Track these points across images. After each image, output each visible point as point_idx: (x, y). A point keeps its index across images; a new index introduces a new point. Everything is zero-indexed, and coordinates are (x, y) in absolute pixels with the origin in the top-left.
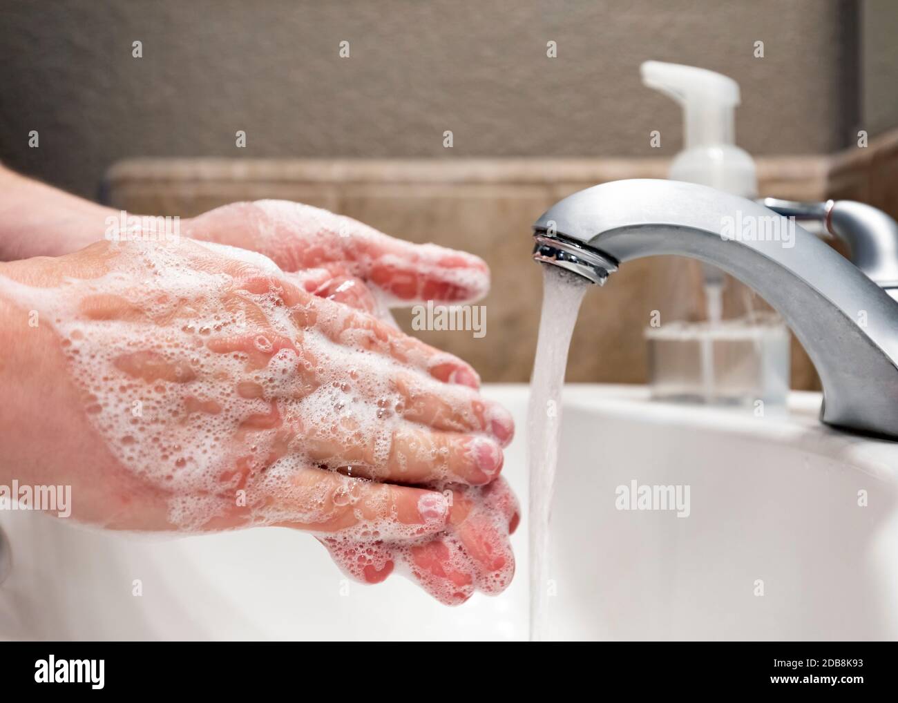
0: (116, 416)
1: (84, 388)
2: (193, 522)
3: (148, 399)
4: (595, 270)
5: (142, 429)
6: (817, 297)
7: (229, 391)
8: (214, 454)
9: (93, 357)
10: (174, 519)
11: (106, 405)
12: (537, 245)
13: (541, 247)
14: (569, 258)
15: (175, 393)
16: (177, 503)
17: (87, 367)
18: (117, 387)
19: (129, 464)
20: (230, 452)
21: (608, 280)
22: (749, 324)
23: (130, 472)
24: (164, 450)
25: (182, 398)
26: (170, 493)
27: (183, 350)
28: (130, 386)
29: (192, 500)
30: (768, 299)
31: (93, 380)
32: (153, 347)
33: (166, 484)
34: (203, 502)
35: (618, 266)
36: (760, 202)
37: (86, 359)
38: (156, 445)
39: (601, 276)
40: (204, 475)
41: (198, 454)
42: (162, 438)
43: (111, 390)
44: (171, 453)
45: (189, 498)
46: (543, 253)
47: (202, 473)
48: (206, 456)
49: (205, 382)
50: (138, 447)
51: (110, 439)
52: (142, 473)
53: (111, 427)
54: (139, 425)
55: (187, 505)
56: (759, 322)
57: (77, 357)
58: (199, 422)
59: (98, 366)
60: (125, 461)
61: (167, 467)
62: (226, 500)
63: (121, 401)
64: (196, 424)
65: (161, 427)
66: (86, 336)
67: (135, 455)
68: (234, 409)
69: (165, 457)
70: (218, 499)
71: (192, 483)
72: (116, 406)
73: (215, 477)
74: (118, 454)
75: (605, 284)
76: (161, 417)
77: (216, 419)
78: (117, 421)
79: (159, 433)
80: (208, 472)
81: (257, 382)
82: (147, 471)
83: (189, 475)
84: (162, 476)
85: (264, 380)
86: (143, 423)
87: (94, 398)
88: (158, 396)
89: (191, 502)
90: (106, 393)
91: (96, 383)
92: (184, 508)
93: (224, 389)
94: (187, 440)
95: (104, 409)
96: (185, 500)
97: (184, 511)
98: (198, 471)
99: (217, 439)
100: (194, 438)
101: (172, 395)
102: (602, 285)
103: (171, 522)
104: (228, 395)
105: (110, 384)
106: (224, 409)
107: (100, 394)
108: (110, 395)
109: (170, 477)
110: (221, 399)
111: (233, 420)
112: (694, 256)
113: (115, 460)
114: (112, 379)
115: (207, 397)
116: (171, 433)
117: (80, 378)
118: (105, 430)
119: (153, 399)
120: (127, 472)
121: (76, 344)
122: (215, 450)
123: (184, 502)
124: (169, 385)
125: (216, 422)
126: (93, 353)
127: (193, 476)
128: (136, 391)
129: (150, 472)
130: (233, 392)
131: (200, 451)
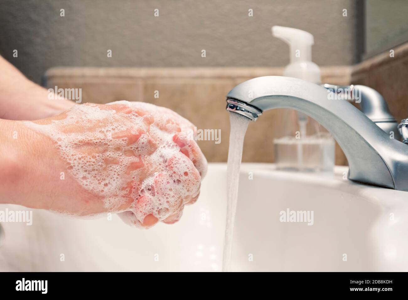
0: (78, 169)
1: (65, 160)
2: (114, 207)
3: (90, 162)
4: (252, 115)
5: (89, 173)
6: (346, 126)
7: (121, 154)
8: (118, 181)
9: (66, 147)
10: (106, 207)
11: (74, 166)
12: (228, 104)
13: (229, 105)
14: (241, 109)
15: (100, 158)
16: (106, 201)
17: (65, 151)
18: (77, 158)
19: (86, 187)
20: (124, 180)
21: (257, 119)
22: (318, 137)
23: (87, 190)
24: (99, 180)
25: (103, 159)
26: (103, 197)
27: (100, 140)
28: (82, 157)
29: (112, 199)
30: (326, 127)
31: (68, 156)
32: (89, 141)
33: (101, 194)
34: (117, 199)
35: (262, 113)
36: (322, 86)
37: (64, 148)
38: (95, 179)
39: (255, 117)
40: (115, 189)
41: (112, 181)
42: (97, 176)
43: (75, 159)
44: (102, 181)
45: (111, 198)
46: (231, 107)
47: (114, 188)
48: (115, 182)
49: (111, 152)
50: (89, 180)
51: (78, 178)
52: (92, 190)
53: (77, 174)
54: (88, 172)
55: (111, 201)
56: (322, 136)
57: (61, 148)
58: (111, 168)
59: (69, 151)
60: (84, 186)
61: (101, 187)
62: (125, 198)
63: (79, 164)
64: (110, 169)
65: (96, 172)
66: (63, 139)
67: (88, 183)
68: (124, 161)
69: (100, 183)
70: (122, 198)
71: (111, 192)
72: (78, 166)
73: (119, 189)
74: (82, 184)
75: (256, 121)
76: (96, 168)
77: (117, 166)
78: (79, 171)
79: (96, 174)
80: (116, 187)
81: (131, 150)
82: (94, 189)
83: (110, 189)
84: (100, 191)
85: (134, 148)
86: (89, 171)
87: (69, 164)
88: (93, 160)
89: (112, 200)
90: (74, 161)
91: (69, 157)
92: (110, 202)
93: (119, 154)
94: (107, 176)
95: (74, 167)
96: (110, 199)
97: (110, 203)
98: (112, 187)
99: (118, 175)
100: (109, 175)
101: (99, 159)
102: (255, 121)
103: (105, 208)
104: (121, 156)
105: (74, 157)
106: (120, 162)
107: (71, 162)
108: (75, 162)
109: (102, 191)
110: (119, 158)
111: (124, 166)
112: (294, 109)
113: (80, 186)
114: (75, 155)
115: (113, 158)
116: (100, 174)
117: (63, 156)
118: (75, 175)
119: (92, 161)
120: (86, 191)
121: (59, 143)
122: (118, 180)
123: (109, 200)
124: (97, 155)
125: (117, 168)
126: (66, 146)
127: (111, 189)
128: (85, 159)
129: (95, 189)
130: (122, 154)
131: (112, 180)
